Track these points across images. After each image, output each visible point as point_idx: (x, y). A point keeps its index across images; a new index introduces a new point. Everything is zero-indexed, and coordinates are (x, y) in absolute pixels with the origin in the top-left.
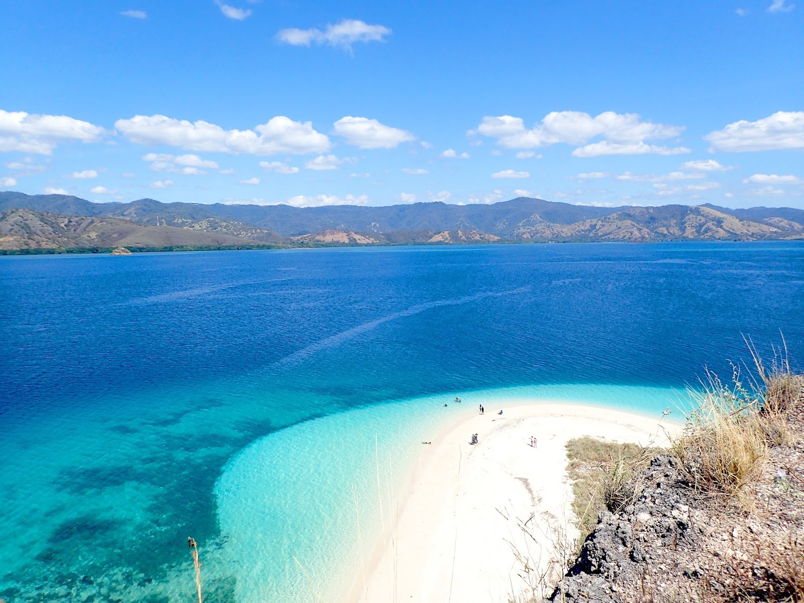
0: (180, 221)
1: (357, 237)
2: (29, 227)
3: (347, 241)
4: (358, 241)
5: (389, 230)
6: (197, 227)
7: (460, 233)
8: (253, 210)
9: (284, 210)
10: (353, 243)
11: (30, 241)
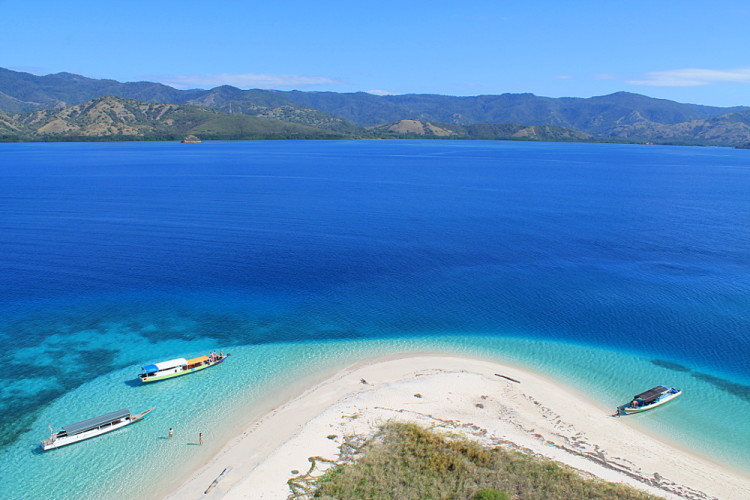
0: (256, 108)
1: (433, 128)
2: (115, 115)
3: (423, 133)
4: (436, 134)
5: (472, 122)
6: (271, 114)
7: (548, 129)
8: (331, 97)
9: (361, 97)
10: (430, 136)
11: (113, 128)
